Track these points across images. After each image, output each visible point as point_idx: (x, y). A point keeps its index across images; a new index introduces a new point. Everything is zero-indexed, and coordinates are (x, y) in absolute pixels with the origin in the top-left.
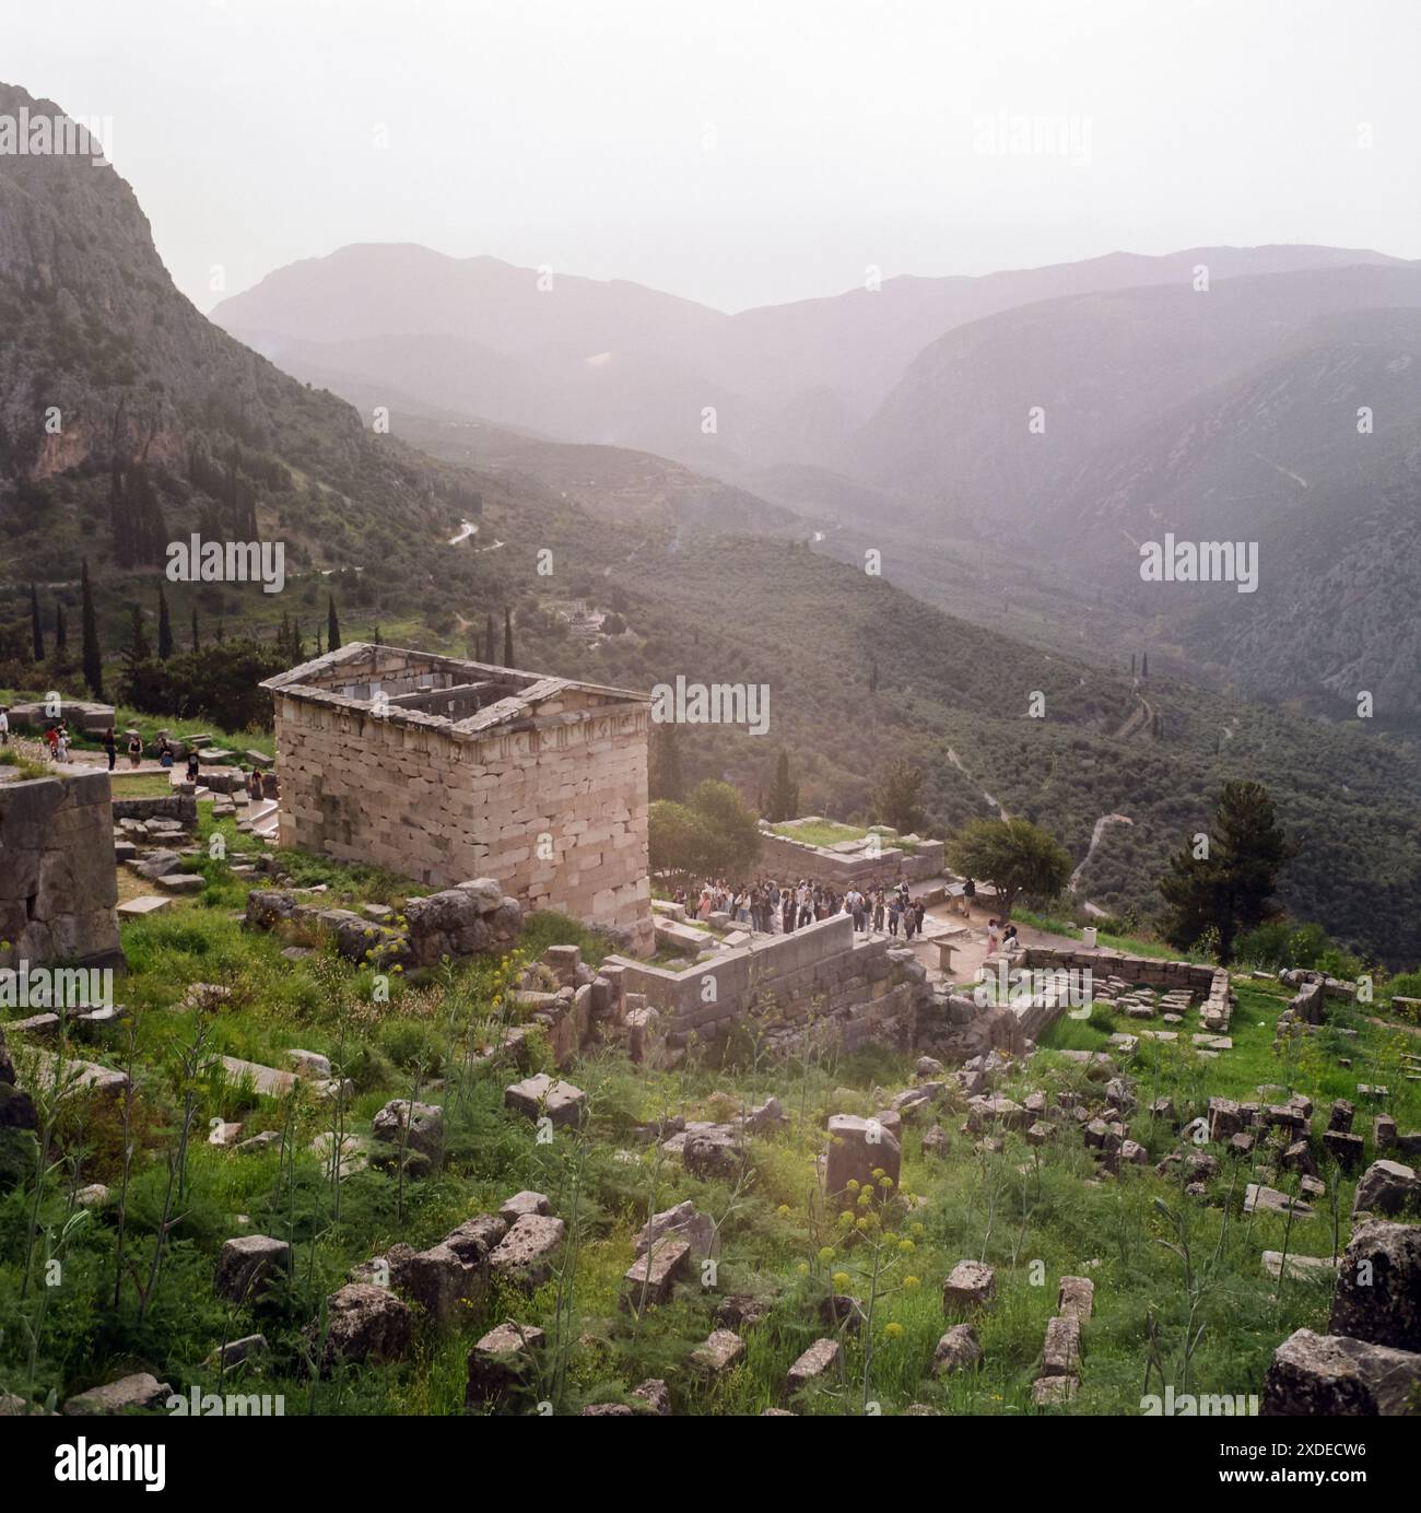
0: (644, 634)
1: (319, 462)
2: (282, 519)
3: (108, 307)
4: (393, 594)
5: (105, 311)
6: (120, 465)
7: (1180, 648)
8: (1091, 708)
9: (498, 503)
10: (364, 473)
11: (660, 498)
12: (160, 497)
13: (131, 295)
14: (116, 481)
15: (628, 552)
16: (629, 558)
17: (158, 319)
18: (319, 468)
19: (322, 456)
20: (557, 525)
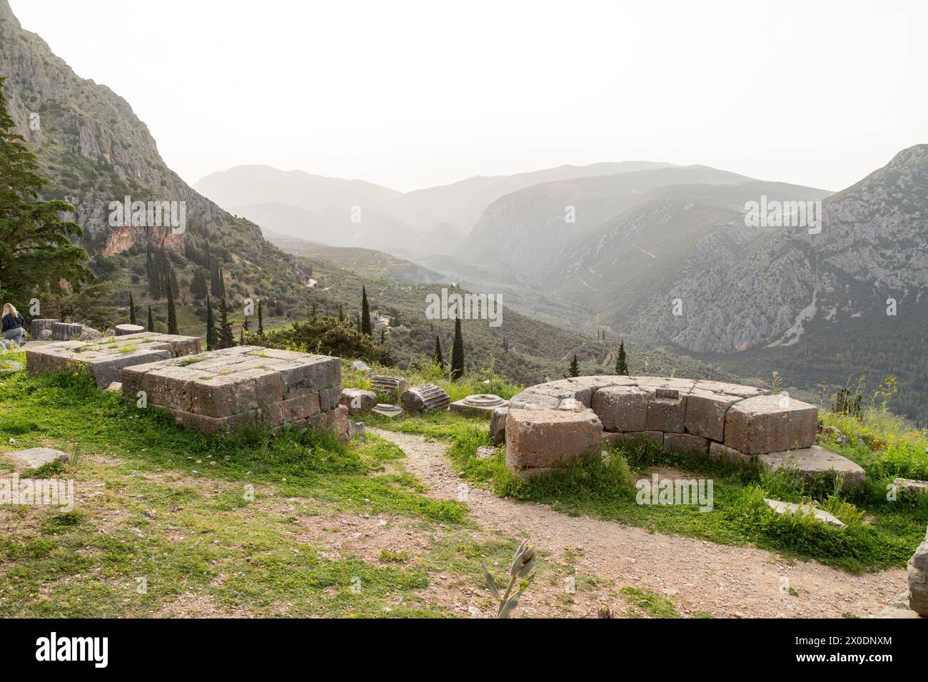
0: (408, 326)
1: (244, 251)
2: (233, 275)
3: (139, 175)
4: (293, 310)
5: (138, 177)
6: (150, 250)
7: (609, 327)
8: (590, 354)
9: (319, 271)
10: (264, 256)
11: (385, 269)
12: (172, 264)
13: (150, 171)
14: (149, 256)
15: (380, 292)
16: (381, 294)
17: (163, 183)
18: (244, 253)
19: (245, 248)
20: (347, 280)
